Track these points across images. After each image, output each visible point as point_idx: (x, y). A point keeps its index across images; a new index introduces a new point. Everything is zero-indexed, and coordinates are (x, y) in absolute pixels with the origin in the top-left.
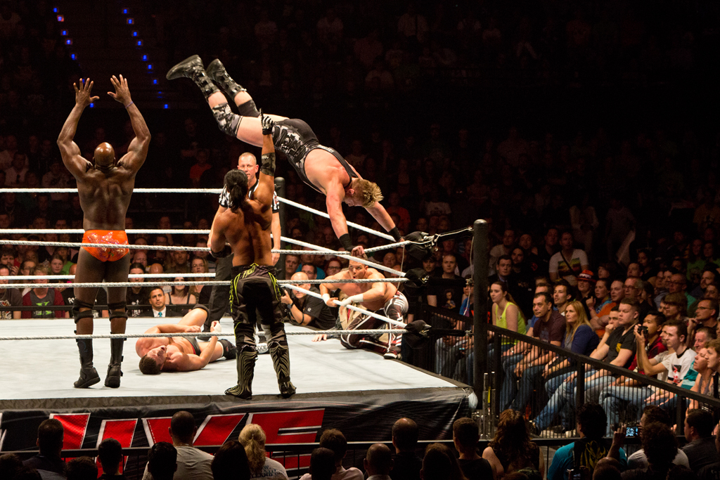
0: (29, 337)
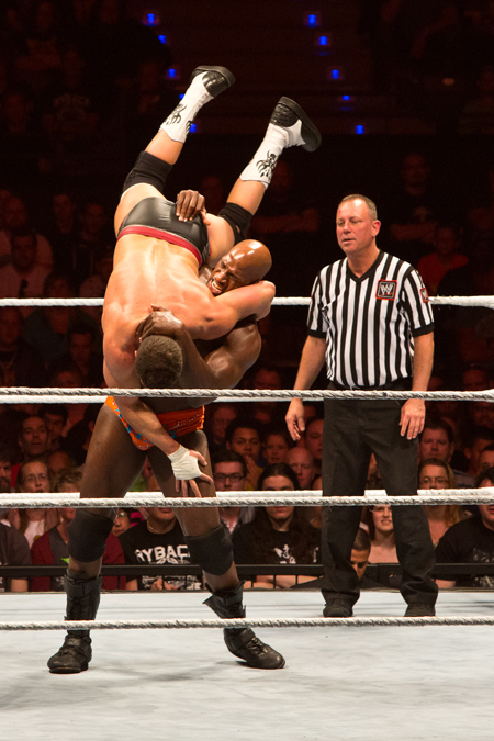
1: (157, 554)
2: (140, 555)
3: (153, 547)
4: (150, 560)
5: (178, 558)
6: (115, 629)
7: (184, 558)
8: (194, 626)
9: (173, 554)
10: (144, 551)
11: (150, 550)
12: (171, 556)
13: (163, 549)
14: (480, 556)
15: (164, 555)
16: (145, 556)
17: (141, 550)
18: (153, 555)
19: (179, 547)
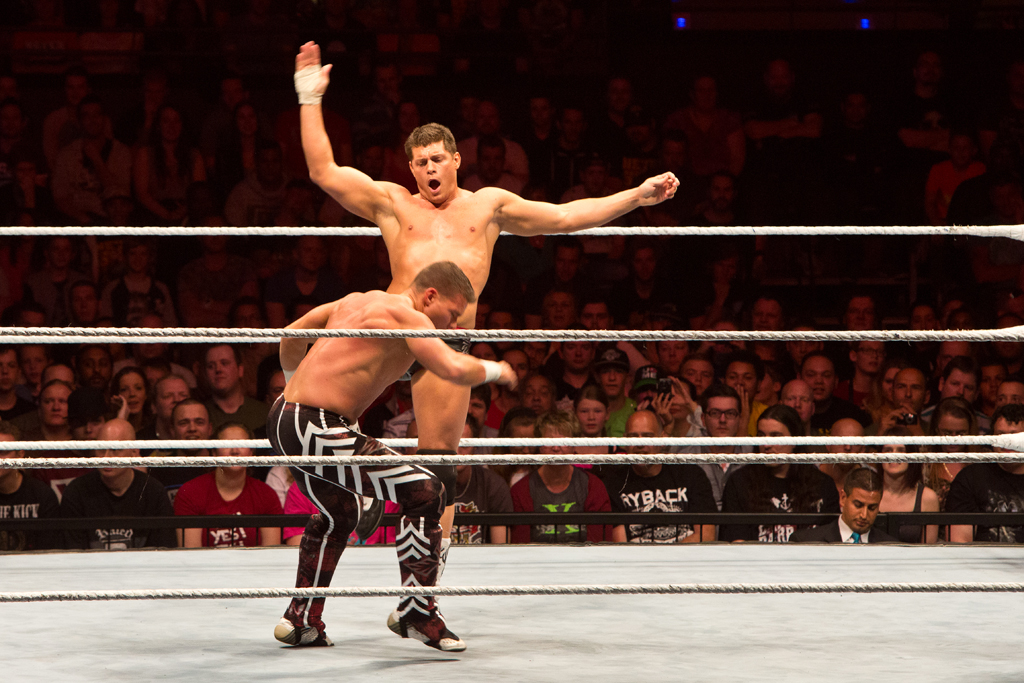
0: (520, 588)
1: (644, 499)
2: (626, 500)
3: (640, 491)
4: (637, 504)
5: (667, 504)
6: (604, 595)
7: (674, 503)
8: (689, 591)
9: (662, 498)
10: (631, 496)
11: (637, 495)
12: (660, 501)
13: (651, 493)
14: (997, 500)
15: (652, 499)
16: (631, 501)
17: (627, 494)
18: (640, 500)
19: (668, 492)
